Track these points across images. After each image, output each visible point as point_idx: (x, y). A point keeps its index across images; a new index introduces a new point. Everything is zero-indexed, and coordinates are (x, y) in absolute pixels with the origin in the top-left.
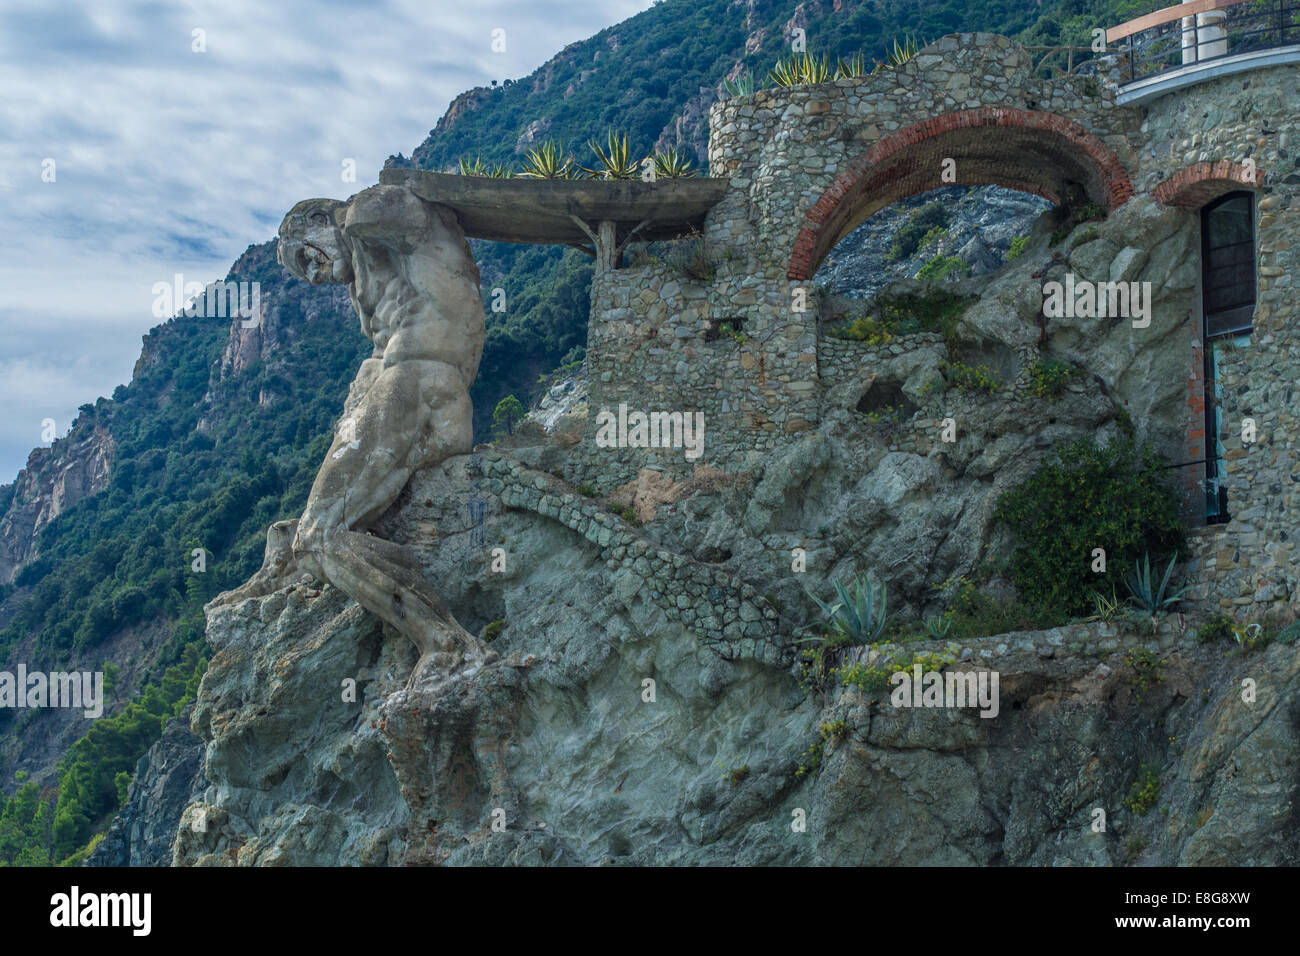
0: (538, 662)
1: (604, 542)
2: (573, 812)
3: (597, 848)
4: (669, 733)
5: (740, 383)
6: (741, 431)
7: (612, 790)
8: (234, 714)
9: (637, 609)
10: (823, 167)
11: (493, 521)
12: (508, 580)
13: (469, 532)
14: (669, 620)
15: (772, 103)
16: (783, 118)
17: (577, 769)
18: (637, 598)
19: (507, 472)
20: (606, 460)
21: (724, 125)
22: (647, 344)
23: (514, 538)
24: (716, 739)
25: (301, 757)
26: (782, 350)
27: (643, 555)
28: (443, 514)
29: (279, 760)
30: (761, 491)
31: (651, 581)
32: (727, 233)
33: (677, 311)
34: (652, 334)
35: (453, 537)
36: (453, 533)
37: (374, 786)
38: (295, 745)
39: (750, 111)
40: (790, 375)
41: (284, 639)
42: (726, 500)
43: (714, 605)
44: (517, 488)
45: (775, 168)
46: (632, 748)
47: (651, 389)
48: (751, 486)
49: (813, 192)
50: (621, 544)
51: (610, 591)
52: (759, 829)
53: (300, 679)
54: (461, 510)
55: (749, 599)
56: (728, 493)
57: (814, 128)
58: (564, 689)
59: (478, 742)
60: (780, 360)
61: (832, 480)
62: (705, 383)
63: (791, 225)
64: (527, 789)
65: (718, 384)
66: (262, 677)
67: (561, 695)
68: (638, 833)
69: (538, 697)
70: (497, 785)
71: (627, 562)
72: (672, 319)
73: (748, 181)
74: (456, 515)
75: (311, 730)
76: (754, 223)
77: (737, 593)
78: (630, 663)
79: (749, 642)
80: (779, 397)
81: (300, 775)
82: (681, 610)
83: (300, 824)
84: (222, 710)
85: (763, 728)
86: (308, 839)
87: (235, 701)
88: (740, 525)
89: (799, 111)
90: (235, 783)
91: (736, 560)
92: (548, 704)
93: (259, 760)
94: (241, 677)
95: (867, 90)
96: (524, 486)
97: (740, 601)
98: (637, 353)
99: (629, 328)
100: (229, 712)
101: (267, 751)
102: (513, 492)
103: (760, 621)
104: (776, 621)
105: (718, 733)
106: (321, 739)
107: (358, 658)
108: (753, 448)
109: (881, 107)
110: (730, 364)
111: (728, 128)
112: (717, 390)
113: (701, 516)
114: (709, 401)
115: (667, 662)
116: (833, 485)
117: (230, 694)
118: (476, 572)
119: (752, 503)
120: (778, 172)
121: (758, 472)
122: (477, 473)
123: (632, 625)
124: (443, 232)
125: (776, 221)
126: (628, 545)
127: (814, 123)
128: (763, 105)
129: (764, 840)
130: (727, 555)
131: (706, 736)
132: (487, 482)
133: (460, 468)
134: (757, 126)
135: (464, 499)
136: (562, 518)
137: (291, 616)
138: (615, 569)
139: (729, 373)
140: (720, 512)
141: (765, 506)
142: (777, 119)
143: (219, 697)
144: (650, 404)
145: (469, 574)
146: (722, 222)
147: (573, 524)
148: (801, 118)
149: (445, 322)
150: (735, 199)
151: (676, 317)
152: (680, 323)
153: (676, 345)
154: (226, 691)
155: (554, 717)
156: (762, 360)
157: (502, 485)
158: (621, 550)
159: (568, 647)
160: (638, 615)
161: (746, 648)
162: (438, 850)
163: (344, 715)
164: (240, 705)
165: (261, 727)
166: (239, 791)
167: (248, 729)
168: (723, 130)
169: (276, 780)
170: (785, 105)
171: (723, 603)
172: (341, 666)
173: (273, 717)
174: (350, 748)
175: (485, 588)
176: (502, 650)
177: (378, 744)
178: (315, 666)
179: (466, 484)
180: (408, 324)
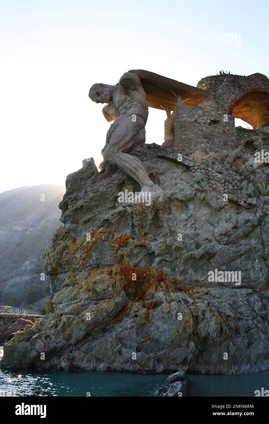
0: (175, 193)
1: (191, 165)
2: (185, 234)
3: (192, 245)
4: (207, 217)
5: (219, 135)
6: (221, 145)
7: (193, 230)
8: (77, 202)
9: (202, 182)
10: (235, 92)
11: (155, 159)
12: (160, 173)
13: (149, 161)
14: (209, 187)
17: (185, 223)
18: (202, 180)
20: (184, 149)
22: (194, 123)
23: (161, 164)
24: (219, 220)
26: (228, 129)
27: (204, 169)
28: (143, 155)
29: (88, 217)
30: (228, 159)
31: (205, 175)
32: (209, 104)
33: (202, 116)
34: (196, 121)
35: (145, 161)
36: (144, 160)
37: (118, 226)
38: (93, 213)
39: (215, 79)
40: (231, 135)
41: (94, 183)
42: (218, 161)
43: (222, 184)
44: (163, 151)
46: (198, 220)
47: (197, 133)
48: (224, 158)
49: (233, 96)
50: (197, 166)
51: (194, 177)
52: (243, 242)
53: (99, 194)
55: (231, 183)
56: (219, 159)
57: (233, 83)
58: (182, 201)
60: (228, 131)
61: (240, 161)
62: (211, 133)
63: (228, 103)
64: (170, 228)
65: (214, 134)
66: (86, 193)
67: (179, 203)
68: (204, 241)
69: (173, 203)
70: (165, 224)
71: (199, 170)
72: (201, 118)
73: (215, 93)
74: (146, 156)
75: (99, 209)
76: (217, 102)
77: (228, 181)
78: (199, 197)
79: (230, 195)
80: (229, 139)
81: (94, 221)
82: (213, 184)
83: (100, 232)
84: (72, 201)
85: (232, 218)
86: (103, 237)
88: (223, 167)
89: (229, 79)
90: (73, 222)
92: (175, 205)
93: (81, 216)
94: (78, 193)
95: (243, 79)
96: (164, 151)
97: (229, 183)
98: (192, 125)
99: (189, 119)
100: (75, 202)
101: (85, 214)
102: (161, 152)
103: (233, 189)
104: (237, 190)
105: (220, 218)
106: (102, 211)
107: (116, 190)
108: (224, 150)
110: (216, 130)
111: (209, 82)
112: (214, 136)
113: (214, 163)
114: (211, 138)
115: (209, 197)
117: (75, 197)
119: (225, 162)
120: (224, 91)
121: (226, 155)
122: (149, 147)
123: (201, 186)
126: (199, 166)
128: (219, 77)
130: (221, 173)
131: (217, 219)
133: (145, 146)
134: (217, 82)
135: (148, 152)
136: (177, 159)
138: (195, 172)
139: (216, 132)
140: (217, 163)
141: (228, 163)
142: (223, 81)
143: (71, 198)
144: (197, 136)
145: (150, 171)
146: (208, 101)
148: (230, 81)
149: (143, 109)
150: (211, 97)
151: (202, 118)
152: (203, 119)
153: (202, 124)
154: (74, 196)
155: (176, 210)
156: (224, 130)
157: (157, 150)
158: (197, 167)
159: (185, 190)
160: (202, 184)
162: (147, 242)
163: (109, 205)
164: (77, 200)
165: (86, 206)
166: (74, 225)
167: (82, 207)
168: (207, 83)
169: (86, 222)
170: (225, 78)
171: (224, 184)
172: (111, 191)
173: (89, 204)
174: (115, 213)
175: (154, 175)
176: (164, 189)
177: (125, 211)
178: (104, 190)
179: (146, 149)
180: (135, 107)
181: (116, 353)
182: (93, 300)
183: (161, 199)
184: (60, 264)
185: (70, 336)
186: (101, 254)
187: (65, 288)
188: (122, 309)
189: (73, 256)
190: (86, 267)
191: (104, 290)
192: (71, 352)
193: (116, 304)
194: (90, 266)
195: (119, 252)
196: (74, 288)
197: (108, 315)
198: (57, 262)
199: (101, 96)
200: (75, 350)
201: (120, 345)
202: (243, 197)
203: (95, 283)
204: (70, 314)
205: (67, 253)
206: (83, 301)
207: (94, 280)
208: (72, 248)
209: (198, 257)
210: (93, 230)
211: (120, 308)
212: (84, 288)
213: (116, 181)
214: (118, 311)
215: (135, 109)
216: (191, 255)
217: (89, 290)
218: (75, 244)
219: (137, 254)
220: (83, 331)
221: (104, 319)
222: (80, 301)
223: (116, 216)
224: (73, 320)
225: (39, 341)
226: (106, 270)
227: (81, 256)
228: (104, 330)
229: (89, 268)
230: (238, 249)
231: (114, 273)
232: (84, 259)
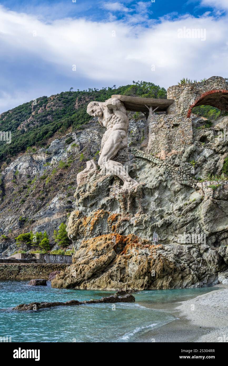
0: (146, 184)
1: (157, 163)
2: (153, 211)
3: (158, 217)
4: (169, 197)
5: (179, 136)
6: (180, 144)
7: (159, 207)
8: (85, 194)
9: (164, 175)
10: (193, 98)
11: (134, 159)
12: (137, 170)
13: (130, 161)
14: (170, 177)
15: (182, 87)
16: (185, 89)
18: (164, 173)
19: (136, 150)
20: (154, 149)
21: (173, 90)
22: (161, 128)
23: (138, 162)
25: (97, 202)
26: (186, 130)
27: (165, 165)
28: (125, 158)
29: (93, 202)
30: (185, 155)
31: (167, 170)
32: (174, 109)
33: (167, 122)
34: (162, 126)
35: (127, 162)
37: (112, 207)
38: (96, 199)
39: (178, 88)
40: (188, 134)
41: (94, 180)
43: (178, 174)
45: (184, 98)
46: (163, 200)
47: (163, 136)
48: (182, 154)
49: (191, 102)
51: (159, 171)
52: (191, 214)
53: (98, 187)
54: (128, 157)
55: (185, 173)
56: (178, 155)
58: (151, 189)
59: (136, 198)
60: (186, 132)
61: (195, 153)
62: (173, 135)
63: (187, 108)
64: (144, 207)
66: (90, 187)
68: (166, 215)
69: (145, 191)
70: (140, 206)
71: (162, 166)
73: (178, 100)
75: (99, 197)
76: (179, 108)
77: (183, 172)
78: (162, 185)
79: (185, 181)
80: (187, 138)
81: (96, 205)
82: (172, 175)
83: (100, 213)
84: (82, 193)
85: (186, 197)
86: (102, 216)
87: (84, 191)
88: (181, 161)
89: (188, 88)
90: (84, 206)
91: (181, 166)
92: (147, 192)
93: (89, 202)
96: (140, 153)
97: (183, 174)
98: (159, 130)
99: (158, 125)
100: (83, 193)
101: (91, 200)
102: (137, 154)
103: (187, 177)
104: (190, 177)
105: (178, 197)
106: (101, 198)
107: (109, 184)
108: (182, 147)
109: (202, 88)
110: (177, 132)
111: (174, 91)
112: (175, 137)
113: (174, 159)
115: (170, 185)
116: (196, 154)
118: (131, 168)
119: (183, 157)
120: (184, 99)
121: (184, 151)
122: (130, 151)
123: (164, 178)
124: (123, 107)
125: (184, 107)
127: (191, 90)
129: (192, 216)
130: (179, 166)
131: (176, 198)
132: (132, 152)
133: (127, 150)
134: (180, 91)
135: (129, 155)
136: (148, 159)
137: (96, 176)
138: (159, 168)
139: (177, 134)
140: (177, 158)
141: (185, 157)
143: (81, 191)
144: (163, 139)
146: (173, 107)
147: (150, 160)
149: (124, 123)
150: (176, 103)
152: (167, 125)
153: (167, 128)
154: (82, 189)
155: (148, 194)
156: (183, 132)
157: (135, 153)
158: (161, 164)
159: (152, 182)
161: (184, 182)
162: (129, 218)
163: (105, 194)
164: (85, 192)
165: (91, 196)
166: (84, 208)
167: (88, 196)
168: (172, 91)
169: (92, 206)
170: (185, 87)
171: (180, 174)
172: (106, 185)
173: (93, 194)
174: (109, 200)
175: (133, 171)
176: (138, 182)
177: (115, 199)
178: (101, 185)
179: (128, 153)
180: (118, 123)
181: (108, 283)
182: (97, 256)
183: (135, 191)
184: (78, 234)
185: (84, 276)
186: (102, 226)
187: (81, 249)
188: (113, 260)
189: (85, 228)
190: (94, 235)
191: (102, 250)
192: (85, 283)
193: (109, 257)
194: (96, 234)
195: (113, 225)
196: (86, 249)
197: (104, 264)
198: (76, 233)
199: (95, 113)
200: (87, 282)
201: (110, 279)
202: (194, 182)
203: (97, 246)
204: (84, 264)
205: (81, 227)
206: (91, 256)
207: (96, 244)
208: (84, 223)
209: (159, 226)
210: (96, 211)
211: (112, 259)
212: (91, 249)
213: (109, 178)
214: (110, 261)
215: (118, 124)
216: (155, 225)
217: (94, 250)
218: (86, 221)
219: (124, 225)
220: (91, 273)
221: (102, 266)
222: (90, 256)
223: (110, 202)
224: (85, 267)
225: (68, 278)
226: (103, 237)
227: (90, 229)
228: (103, 272)
229: (95, 235)
230: (185, 220)
231: (108, 239)
232: (92, 230)
